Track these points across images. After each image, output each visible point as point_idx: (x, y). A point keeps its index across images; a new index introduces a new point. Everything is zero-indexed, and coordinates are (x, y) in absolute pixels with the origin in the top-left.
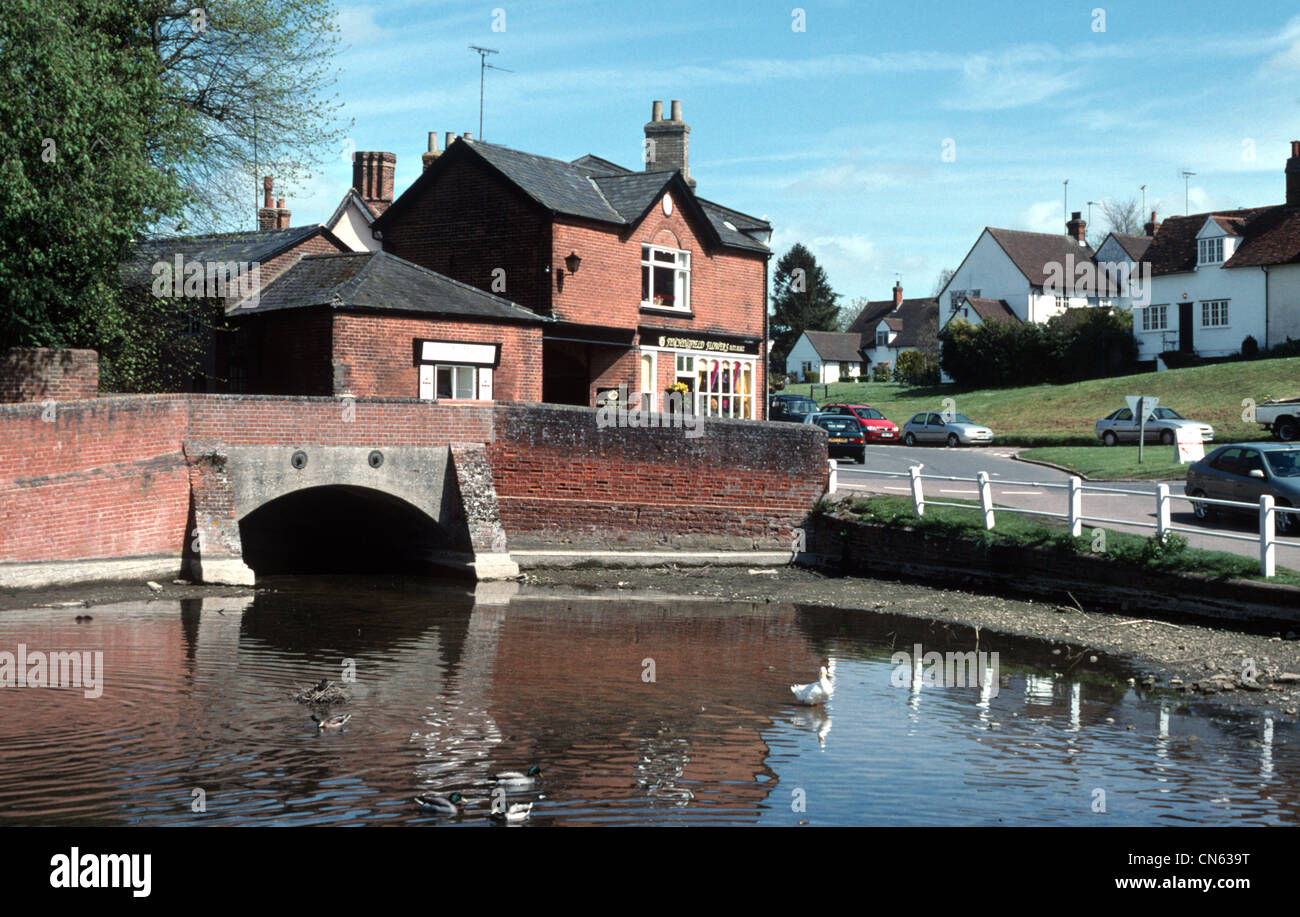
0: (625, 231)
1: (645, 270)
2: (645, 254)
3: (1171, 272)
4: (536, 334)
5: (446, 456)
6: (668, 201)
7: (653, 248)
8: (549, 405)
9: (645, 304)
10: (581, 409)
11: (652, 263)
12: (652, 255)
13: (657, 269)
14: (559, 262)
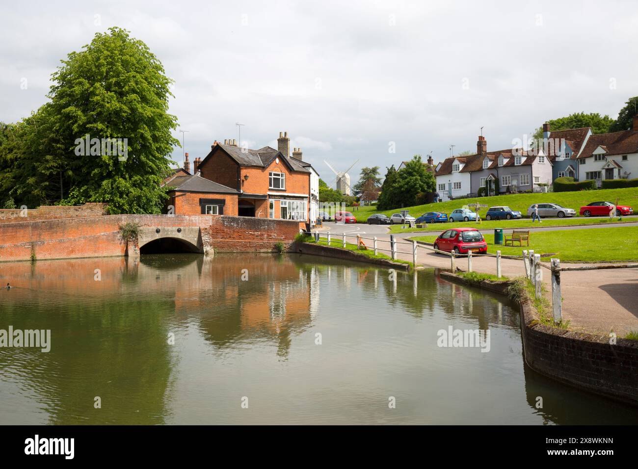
0: (263, 168)
1: (271, 179)
2: (270, 174)
3: (446, 174)
4: (236, 197)
5: (199, 230)
6: (277, 160)
7: (273, 173)
8: (240, 217)
9: (270, 188)
10: (253, 218)
11: (273, 176)
12: (273, 174)
13: (274, 178)
14: (242, 178)
